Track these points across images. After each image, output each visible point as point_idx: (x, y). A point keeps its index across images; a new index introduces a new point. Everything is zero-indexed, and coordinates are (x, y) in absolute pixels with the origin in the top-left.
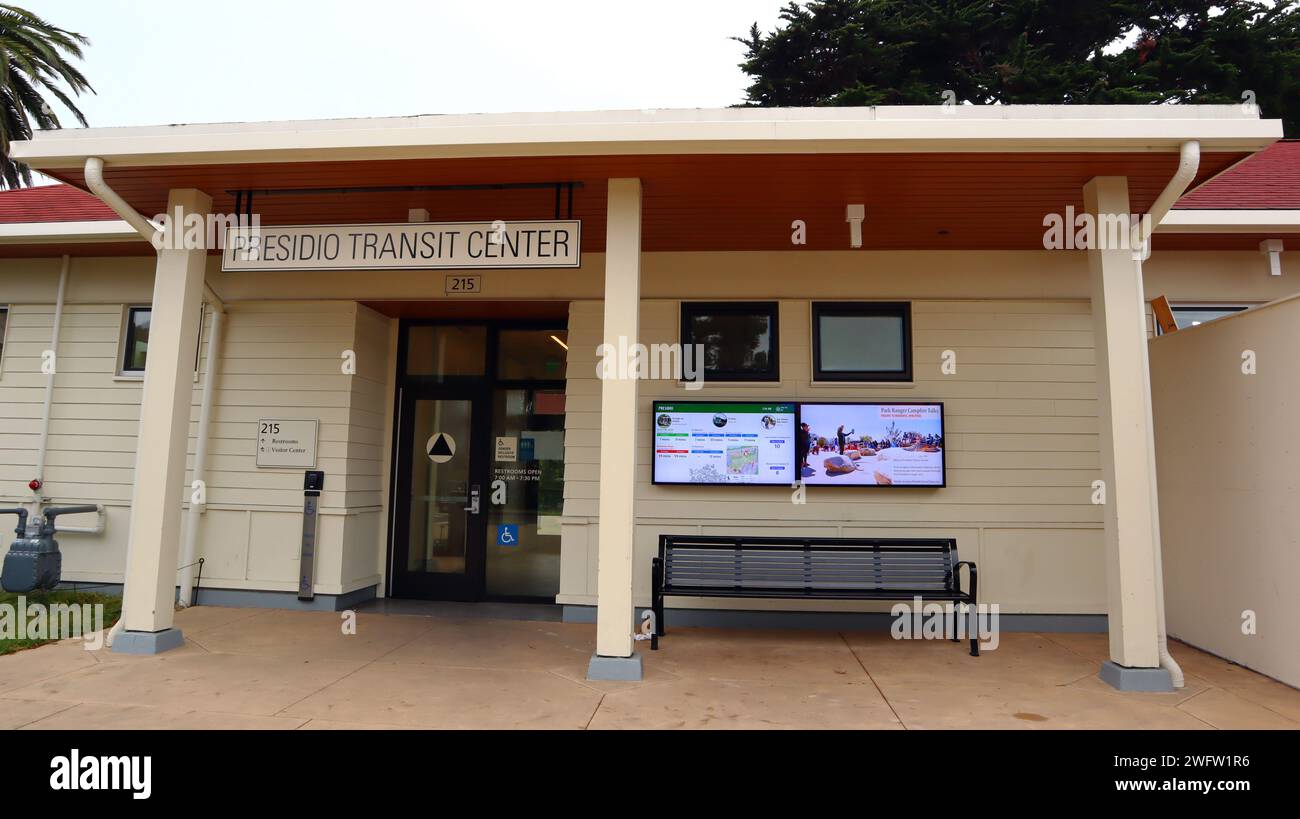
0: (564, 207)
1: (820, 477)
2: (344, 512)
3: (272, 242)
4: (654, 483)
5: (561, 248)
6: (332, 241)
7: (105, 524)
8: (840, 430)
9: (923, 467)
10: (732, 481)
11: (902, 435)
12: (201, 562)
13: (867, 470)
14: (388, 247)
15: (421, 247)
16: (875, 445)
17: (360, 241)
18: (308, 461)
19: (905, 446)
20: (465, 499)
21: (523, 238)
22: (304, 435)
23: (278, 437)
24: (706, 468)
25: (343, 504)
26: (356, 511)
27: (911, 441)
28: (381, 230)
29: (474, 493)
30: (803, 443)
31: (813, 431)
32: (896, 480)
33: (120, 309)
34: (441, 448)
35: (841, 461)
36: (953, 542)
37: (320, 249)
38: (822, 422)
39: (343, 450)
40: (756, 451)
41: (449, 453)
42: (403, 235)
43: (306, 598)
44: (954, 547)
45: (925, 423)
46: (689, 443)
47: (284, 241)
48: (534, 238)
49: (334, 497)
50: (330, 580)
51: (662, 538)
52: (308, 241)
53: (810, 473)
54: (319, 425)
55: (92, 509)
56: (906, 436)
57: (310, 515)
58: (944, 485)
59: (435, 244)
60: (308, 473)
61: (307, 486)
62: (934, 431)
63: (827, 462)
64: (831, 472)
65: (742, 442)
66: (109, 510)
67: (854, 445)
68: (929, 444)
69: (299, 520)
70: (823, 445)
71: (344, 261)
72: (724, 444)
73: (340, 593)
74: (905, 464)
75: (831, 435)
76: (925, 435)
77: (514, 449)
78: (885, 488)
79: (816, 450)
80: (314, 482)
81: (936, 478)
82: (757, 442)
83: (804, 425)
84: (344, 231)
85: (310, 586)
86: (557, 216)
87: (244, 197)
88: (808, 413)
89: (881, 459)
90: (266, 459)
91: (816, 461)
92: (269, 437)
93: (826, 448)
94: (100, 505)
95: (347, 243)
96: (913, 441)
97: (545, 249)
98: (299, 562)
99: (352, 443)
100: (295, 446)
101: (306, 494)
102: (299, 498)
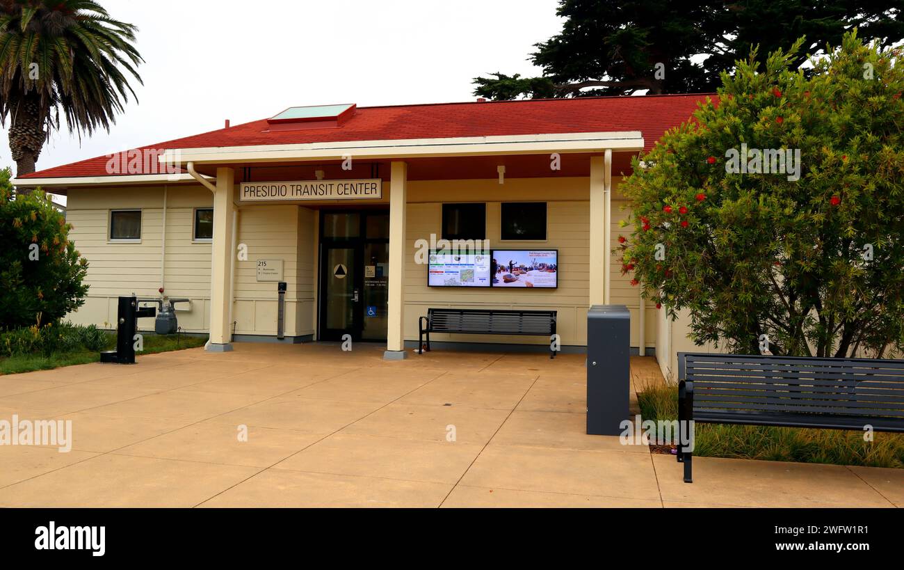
0: (375, 174)
1: (501, 283)
2: (296, 300)
3: (260, 189)
4: (428, 286)
5: (374, 190)
6: (284, 188)
7: (192, 307)
8: (511, 262)
9: (548, 279)
10: (462, 285)
11: (538, 265)
12: (235, 323)
13: (522, 281)
14: (306, 191)
15: (319, 190)
16: (526, 269)
17: (295, 188)
18: (279, 278)
19: (539, 269)
20: (352, 295)
21: (359, 186)
22: (277, 267)
23: (265, 268)
24: (451, 279)
25: (295, 297)
26: (302, 300)
27: (543, 267)
28: (303, 184)
29: (356, 292)
30: (494, 268)
31: (498, 263)
32: (535, 285)
33: (192, 210)
34: (340, 271)
35: (511, 276)
36: (556, 312)
37: (279, 191)
38: (503, 259)
39: (294, 273)
40: (473, 272)
41: (344, 274)
42: (312, 186)
43: (281, 337)
44: (556, 315)
45: (550, 259)
46: (444, 269)
47: (264, 188)
48: (363, 186)
49: (291, 294)
50: (291, 330)
51: (429, 309)
52: (274, 188)
53: (497, 281)
54: (284, 262)
55: (187, 300)
56: (540, 265)
57: (281, 302)
58: (557, 287)
59: (324, 189)
60: (279, 284)
61: (279, 289)
62: (553, 263)
63: (505, 277)
64: (506, 281)
65: (467, 268)
66: (193, 301)
67: (517, 269)
68: (550, 269)
69: (276, 304)
70: (503, 269)
71: (289, 197)
72: (459, 269)
73: (295, 335)
74: (539, 277)
75: (506, 265)
76: (549, 264)
77: (374, 271)
78: (530, 288)
79: (500, 271)
80: (282, 287)
81: (553, 284)
82: (473, 268)
83: (495, 260)
84: (288, 184)
85: (282, 333)
86: (372, 177)
87: (248, 169)
88: (497, 255)
89: (529, 275)
90: (261, 277)
91: (500, 276)
92: (262, 267)
93: (504, 270)
94: (189, 298)
95: (289, 189)
96: (544, 267)
97: (368, 191)
98: (277, 323)
99: (298, 270)
100: (273, 272)
101: (279, 293)
102: (276, 295)
